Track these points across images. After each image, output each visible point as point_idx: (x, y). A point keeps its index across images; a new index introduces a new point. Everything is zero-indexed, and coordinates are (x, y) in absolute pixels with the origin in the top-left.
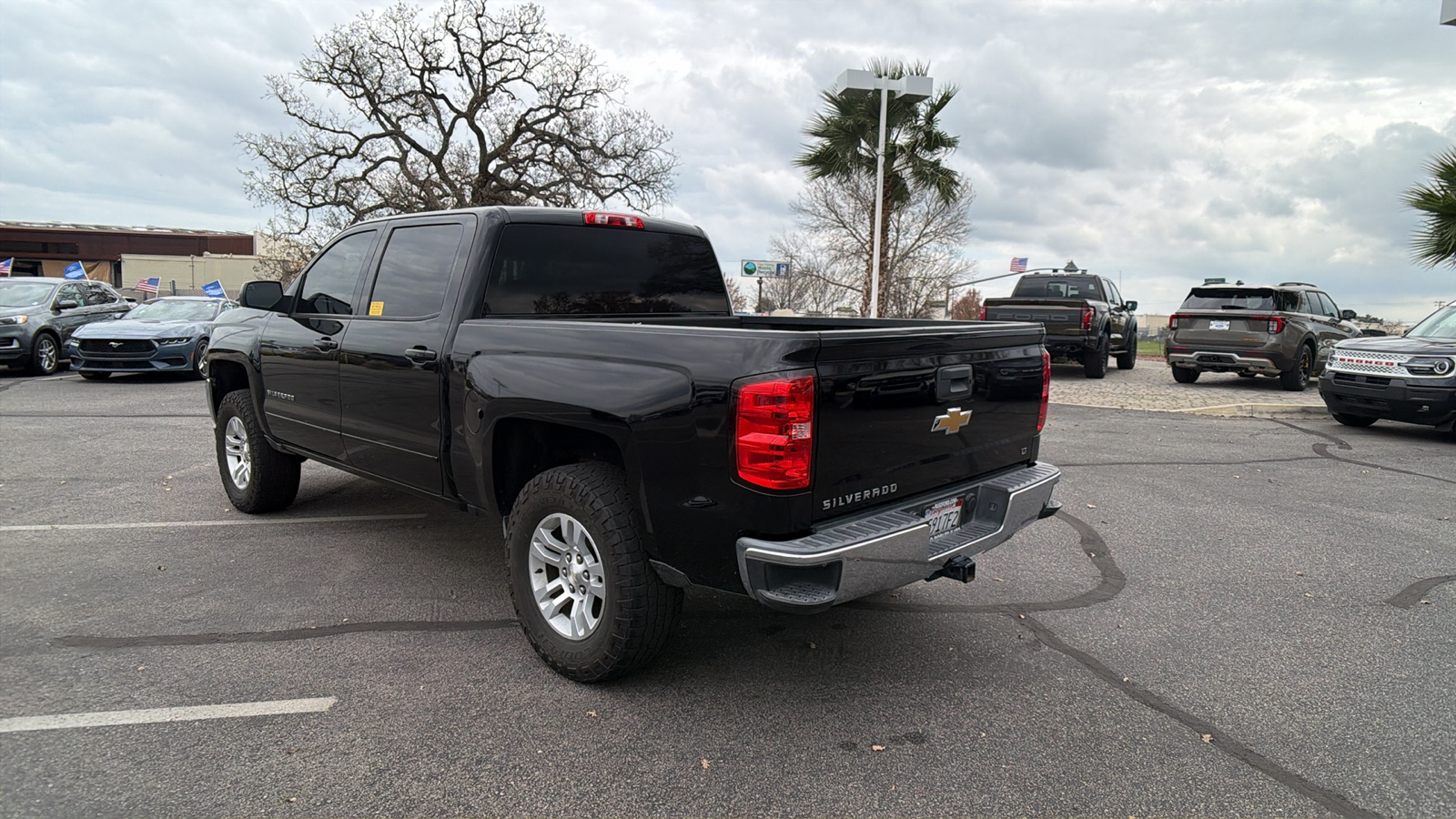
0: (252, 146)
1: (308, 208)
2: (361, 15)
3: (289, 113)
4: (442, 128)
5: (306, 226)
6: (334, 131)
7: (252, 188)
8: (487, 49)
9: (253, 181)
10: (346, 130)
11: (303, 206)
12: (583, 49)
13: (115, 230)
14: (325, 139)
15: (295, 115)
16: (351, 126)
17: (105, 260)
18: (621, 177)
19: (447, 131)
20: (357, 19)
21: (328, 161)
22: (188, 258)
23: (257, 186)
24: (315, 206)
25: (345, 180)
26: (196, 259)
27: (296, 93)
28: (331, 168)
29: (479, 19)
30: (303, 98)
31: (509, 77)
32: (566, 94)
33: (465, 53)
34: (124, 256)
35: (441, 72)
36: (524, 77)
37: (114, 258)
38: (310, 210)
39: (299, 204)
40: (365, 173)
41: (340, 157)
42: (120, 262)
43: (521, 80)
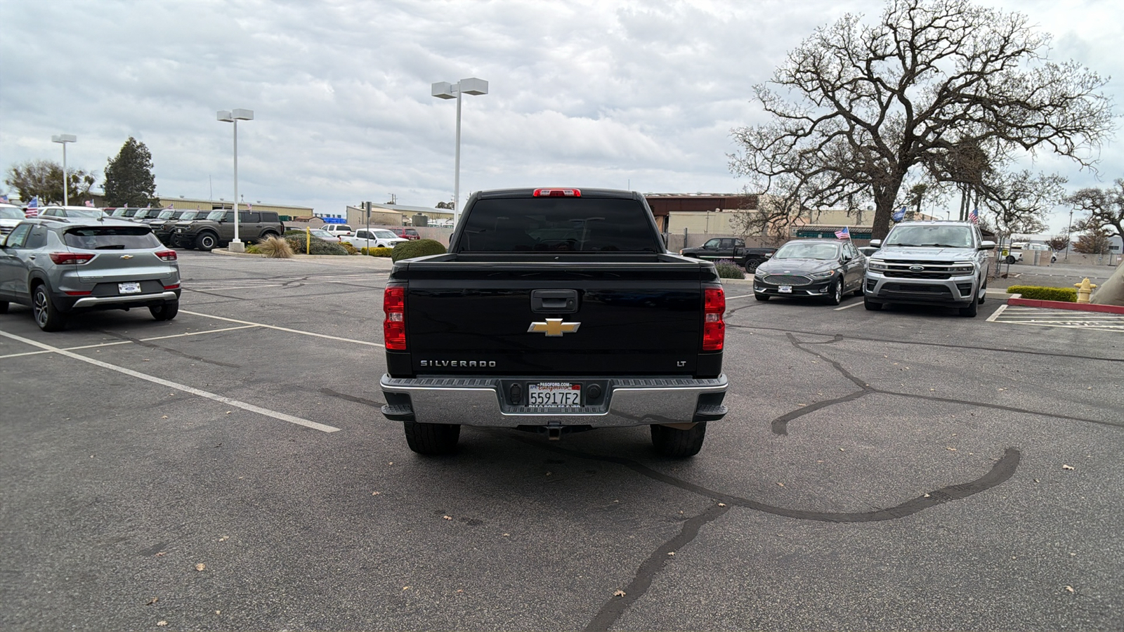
0: (740, 136)
1: (770, 176)
2: (817, 29)
3: (767, 109)
4: (881, 103)
5: (768, 188)
6: (796, 118)
7: (734, 165)
8: (916, 35)
9: (735, 160)
10: (805, 115)
11: (767, 175)
12: (1015, 15)
13: (680, 196)
14: (791, 125)
15: (770, 110)
16: (807, 113)
17: (661, 216)
18: (1040, 126)
19: (884, 105)
20: (815, 32)
21: (790, 139)
22: (705, 213)
23: (737, 164)
24: (775, 174)
25: (806, 152)
26: (711, 213)
27: (772, 94)
28: (792, 145)
29: (911, 12)
30: (777, 97)
31: (943, 53)
32: (993, 59)
33: (900, 41)
34: (671, 213)
35: (886, 59)
36: (957, 51)
37: (664, 214)
38: (771, 177)
39: (764, 174)
40: (820, 146)
41: (799, 136)
42: (668, 217)
43: (954, 54)
